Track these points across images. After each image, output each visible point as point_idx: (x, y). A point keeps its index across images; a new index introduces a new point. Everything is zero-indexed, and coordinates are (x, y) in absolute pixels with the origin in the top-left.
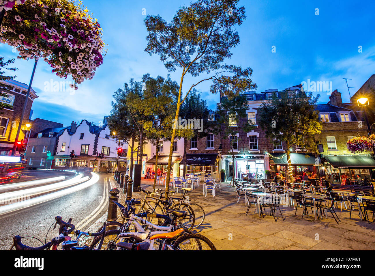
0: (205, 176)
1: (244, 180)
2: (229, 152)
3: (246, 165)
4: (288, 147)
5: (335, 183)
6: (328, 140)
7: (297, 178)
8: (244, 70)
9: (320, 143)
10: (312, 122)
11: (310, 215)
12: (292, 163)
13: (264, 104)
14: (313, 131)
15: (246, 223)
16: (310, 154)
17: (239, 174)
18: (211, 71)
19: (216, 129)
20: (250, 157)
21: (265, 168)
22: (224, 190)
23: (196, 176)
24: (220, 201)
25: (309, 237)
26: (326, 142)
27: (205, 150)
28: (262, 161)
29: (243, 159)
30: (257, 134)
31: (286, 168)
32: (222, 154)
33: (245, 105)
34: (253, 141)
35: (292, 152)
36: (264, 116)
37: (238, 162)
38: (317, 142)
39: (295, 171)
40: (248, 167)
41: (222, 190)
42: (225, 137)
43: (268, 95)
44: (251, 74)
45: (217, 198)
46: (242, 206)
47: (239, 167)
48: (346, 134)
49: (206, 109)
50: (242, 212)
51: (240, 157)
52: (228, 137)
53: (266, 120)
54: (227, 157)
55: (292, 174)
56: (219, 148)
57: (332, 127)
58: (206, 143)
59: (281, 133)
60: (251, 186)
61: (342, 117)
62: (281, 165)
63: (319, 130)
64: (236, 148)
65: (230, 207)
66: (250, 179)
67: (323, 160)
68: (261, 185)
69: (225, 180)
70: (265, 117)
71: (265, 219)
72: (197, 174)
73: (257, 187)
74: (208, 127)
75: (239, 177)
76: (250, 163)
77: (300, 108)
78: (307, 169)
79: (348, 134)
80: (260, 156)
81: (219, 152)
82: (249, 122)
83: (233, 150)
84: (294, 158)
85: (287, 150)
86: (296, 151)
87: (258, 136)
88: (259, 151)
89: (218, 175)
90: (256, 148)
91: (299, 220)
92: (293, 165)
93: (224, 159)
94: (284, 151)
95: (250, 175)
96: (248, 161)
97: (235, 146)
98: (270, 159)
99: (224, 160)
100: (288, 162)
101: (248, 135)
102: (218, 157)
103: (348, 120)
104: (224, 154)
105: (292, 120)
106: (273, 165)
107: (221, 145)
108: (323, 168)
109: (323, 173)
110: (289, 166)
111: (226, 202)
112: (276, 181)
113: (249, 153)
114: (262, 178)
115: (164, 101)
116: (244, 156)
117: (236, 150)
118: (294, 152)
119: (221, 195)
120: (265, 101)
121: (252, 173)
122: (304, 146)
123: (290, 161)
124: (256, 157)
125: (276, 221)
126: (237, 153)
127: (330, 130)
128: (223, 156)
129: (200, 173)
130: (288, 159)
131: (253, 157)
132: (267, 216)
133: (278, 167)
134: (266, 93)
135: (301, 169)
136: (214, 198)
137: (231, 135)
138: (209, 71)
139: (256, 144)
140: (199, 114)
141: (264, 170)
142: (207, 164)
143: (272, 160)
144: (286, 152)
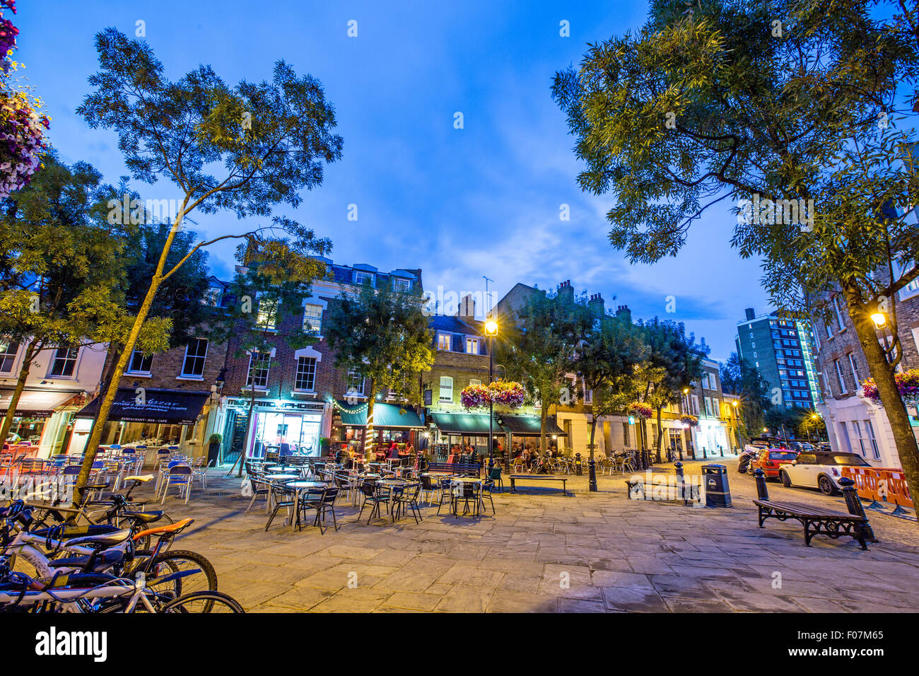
0: (161, 452)
1: (268, 460)
2: (243, 390)
3: (280, 425)
4: (374, 391)
5: (439, 460)
6: (442, 384)
7: (380, 454)
8: (317, 239)
9: (428, 388)
10: (421, 348)
11: (382, 518)
12: (376, 423)
13: (344, 294)
14: (418, 365)
15: (264, 543)
16: (409, 408)
17: (258, 445)
18: (248, 216)
19: (221, 330)
20: (293, 405)
21: (321, 434)
22: (213, 487)
23: (131, 451)
24: (203, 510)
25: (371, 548)
26: (438, 386)
27: (175, 380)
28: (318, 418)
29: (274, 409)
30: (318, 356)
31: (364, 432)
32: (222, 395)
33: (304, 288)
34: (306, 370)
35: (378, 402)
36: (338, 321)
37: (262, 415)
38: (425, 386)
39: (379, 440)
40: (282, 430)
41: (209, 486)
42: (239, 353)
43: (356, 275)
44: (329, 251)
45: (193, 505)
46: (256, 515)
47: (260, 430)
48: (469, 376)
49: (203, 274)
50: (256, 527)
51: (269, 404)
52: (248, 353)
53: (342, 330)
54: (236, 403)
55: (371, 446)
56: (218, 379)
57: (451, 360)
58: (182, 361)
59: (365, 361)
60: (283, 472)
61: (469, 344)
62: (354, 428)
63: (429, 365)
64: (263, 382)
65: (228, 519)
66: (283, 455)
67: (429, 418)
68: (306, 469)
69: (218, 461)
70: (340, 323)
71: (303, 533)
72: (134, 445)
73: (297, 472)
74: (199, 321)
75: (256, 455)
76: (289, 421)
77: (406, 319)
78: (400, 435)
79: (472, 376)
80: (313, 405)
81: (214, 388)
82: (305, 327)
83: (256, 386)
84: (381, 414)
85: (371, 396)
86: (387, 399)
87: (319, 359)
88: (315, 395)
89: (201, 449)
90: (310, 386)
91: (363, 526)
92: (375, 428)
93: (226, 406)
94: (366, 398)
95: (284, 448)
96: (287, 414)
97: (260, 379)
98: (335, 413)
99: (225, 410)
100: (367, 421)
101: (299, 354)
102: (208, 400)
103: (475, 352)
104: (228, 396)
105: (389, 340)
106: (340, 427)
107: (224, 371)
108: (427, 435)
109: (424, 445)
110: (368, 429)
111: (220, 511)
112: (338, 461)
113: (292, 396)
114: (310, 455)
115: (94, 244)
116: (279, 403)
117: (263, 387)
118: (383, 401)
119: (206, 497)
120: (347, 287)
121: (290, 444)
122: (402, 391)
123: (371, 420)
124: (307, 406)
125: (322, 534)
126: (263, 395)
127: (448, 366)
128: (225, 400)
129: (143, 443)
130: (368, 416)
131: (299, 406)
132: (309, 528)
133: (349, 432)
134: (353, 269)
135: (391, 436)
136: (187, 505)
137: (257, 351)
138: (244, 215)
139: (311, 377)
140: (181, 284)
141: (317, 437)
142: (173, 418)
143: (339, 414)
144: (369, 401)
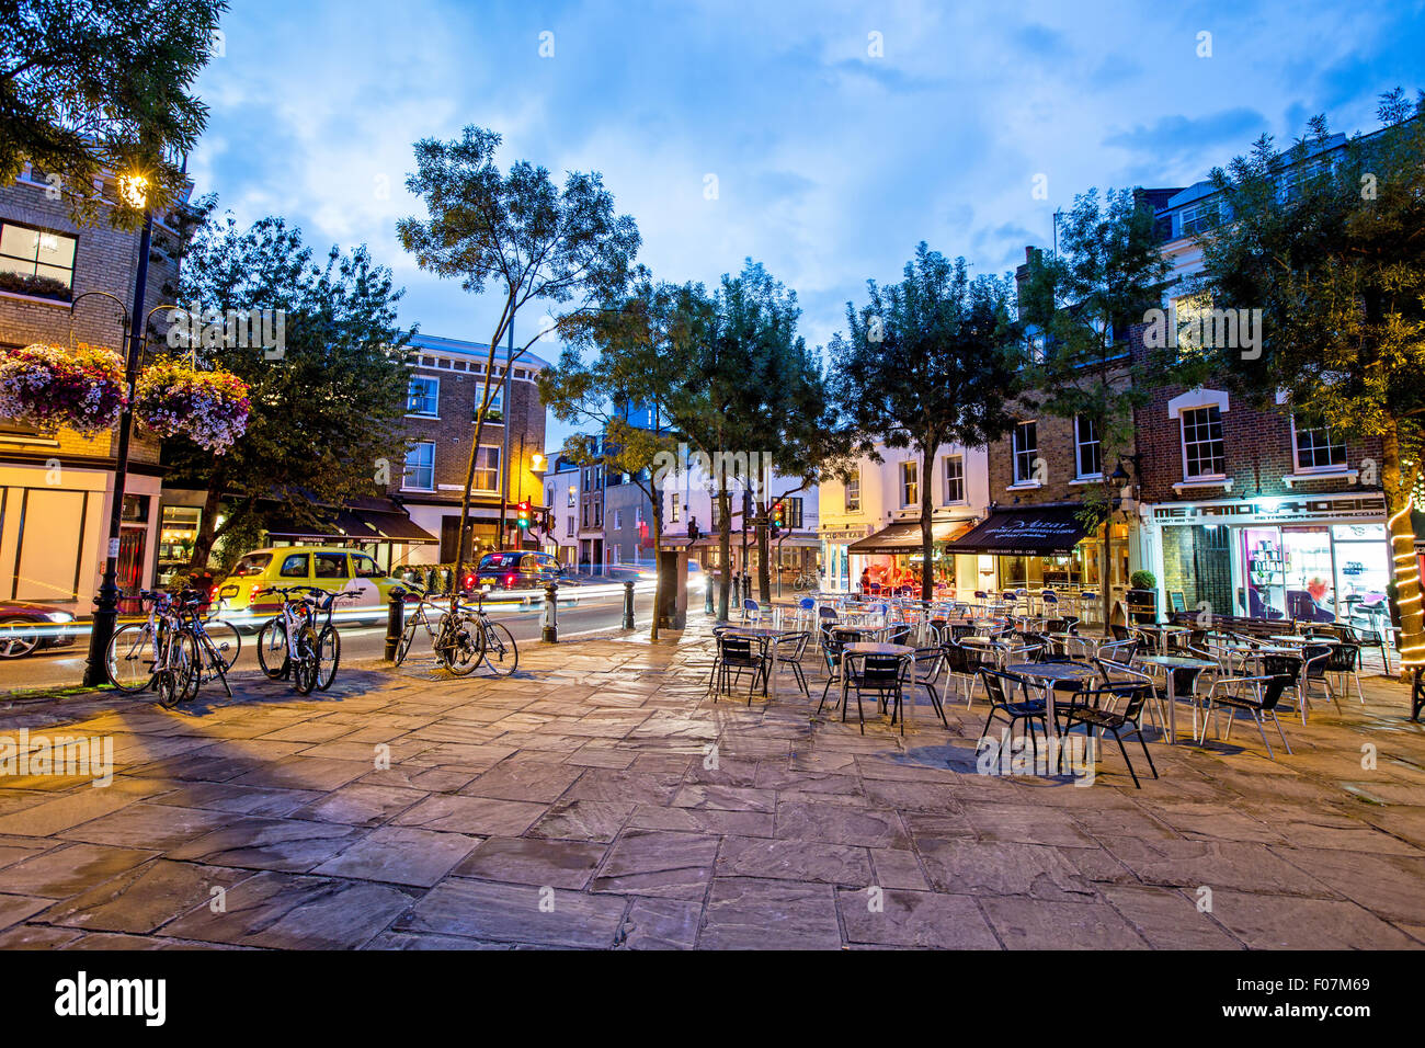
2: (1180, 486)
20: (1295, 507)
27: (1071, 487)
28: (1376, 530)
29: (1255, 519)
32: (1143, 502)
54: (1169, 512)
58: (1074, 455)
64: (1219, 467)
76: (1293, 540)
81: (1126, 491)
83: (1205, 477)
88: (1353, 476)
93: (1153, 522)
96: (1284, 528)
97: (1212, 459)
102: (1120, 512)
104: (1152, 501)
113: (1289, 485)
117: (1218, 476)
124: (1332, 505)
126: (1218, 493)
128: (1148, 510)
